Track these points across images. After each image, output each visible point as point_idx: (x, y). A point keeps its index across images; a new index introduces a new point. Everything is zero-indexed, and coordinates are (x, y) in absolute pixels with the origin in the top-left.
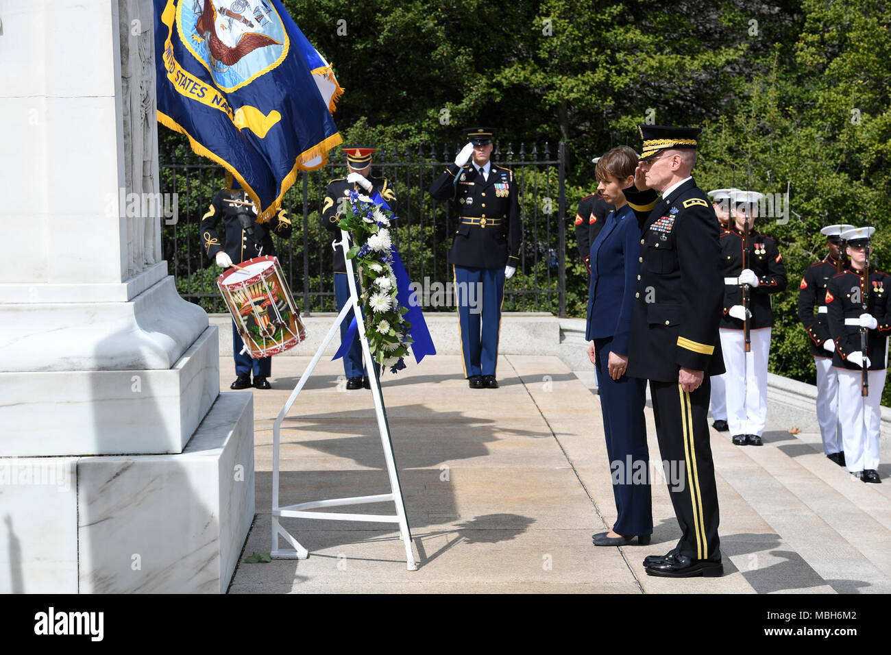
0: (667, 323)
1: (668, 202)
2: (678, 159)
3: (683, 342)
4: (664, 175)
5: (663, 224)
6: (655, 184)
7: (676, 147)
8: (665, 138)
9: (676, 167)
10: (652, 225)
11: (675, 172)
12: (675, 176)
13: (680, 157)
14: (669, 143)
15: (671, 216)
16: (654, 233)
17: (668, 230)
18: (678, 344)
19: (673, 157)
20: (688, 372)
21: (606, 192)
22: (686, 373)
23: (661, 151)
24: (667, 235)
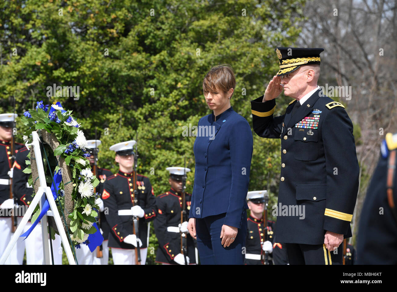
0: (315, 198)
1: (308, 106)
2: (311, 73)
3: (329, 213)
4: (301, 86)
5: (308, 123)
6: (294, 92)
7: (310, 64)
8: (301, 57)
9: (310, 79)
10: (297, 124)
11: (309, 83)
12: (309, 86)
13: (313, 71)
14: (304, 60)
15: (315, 116)
16: (300, 130)
17: (315, 127)
18: (325, 215)
19: (308, 71)
20: (334, 236)
21: (213, 101)
22: (332, 236)
23: (299, 67)
24: (313, 130)
